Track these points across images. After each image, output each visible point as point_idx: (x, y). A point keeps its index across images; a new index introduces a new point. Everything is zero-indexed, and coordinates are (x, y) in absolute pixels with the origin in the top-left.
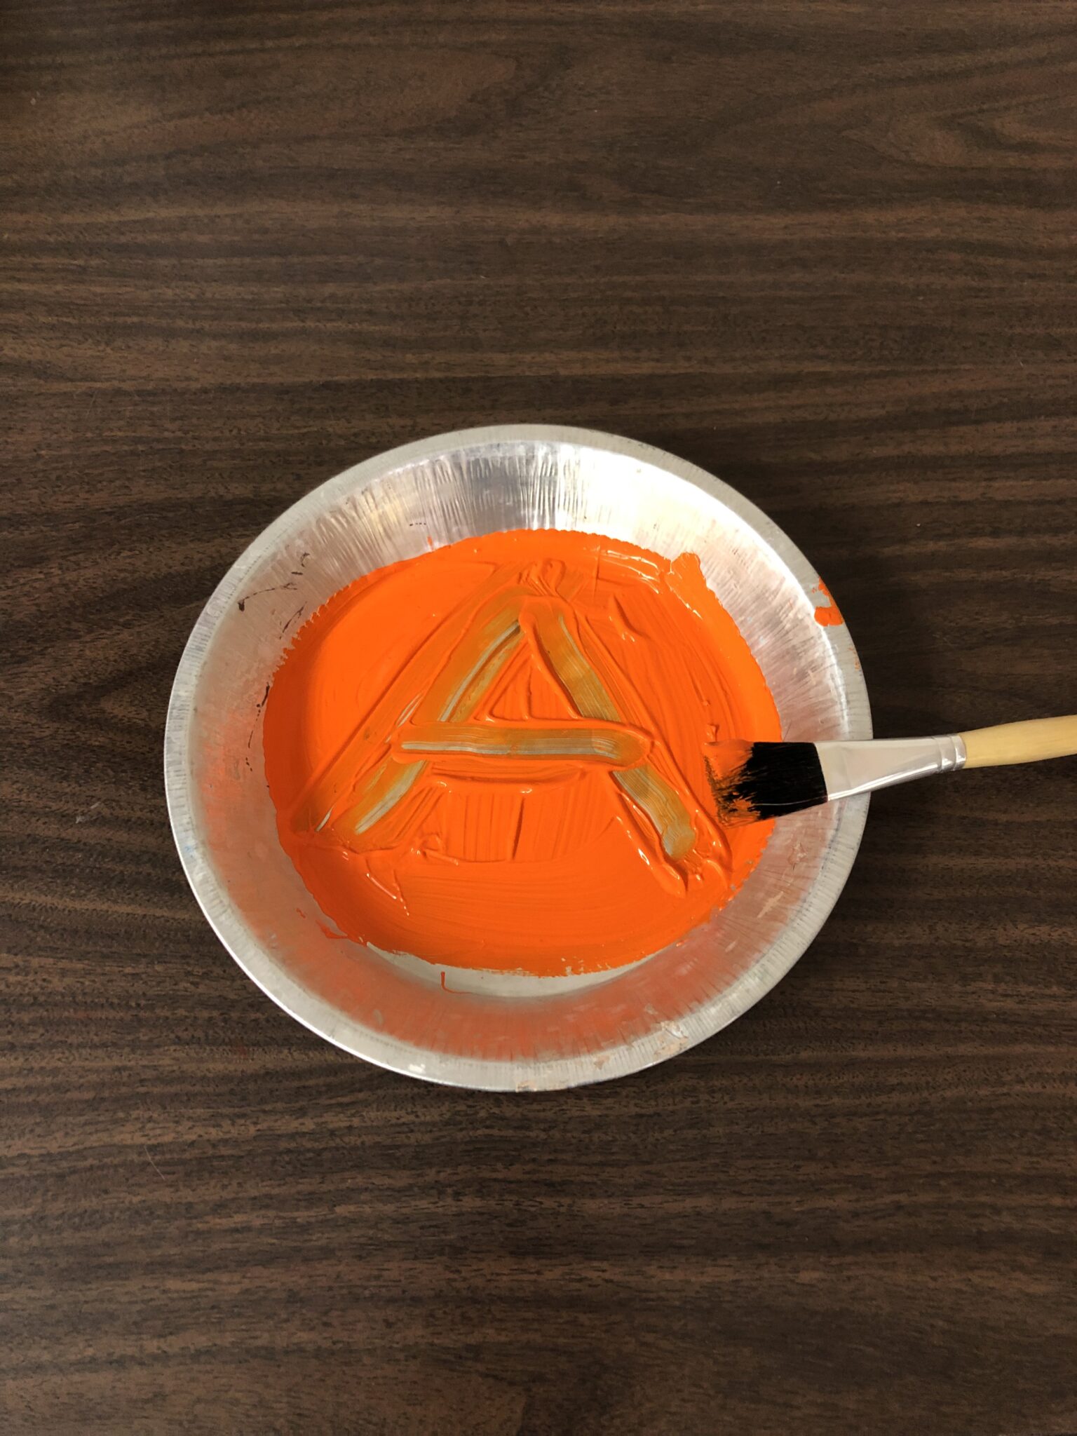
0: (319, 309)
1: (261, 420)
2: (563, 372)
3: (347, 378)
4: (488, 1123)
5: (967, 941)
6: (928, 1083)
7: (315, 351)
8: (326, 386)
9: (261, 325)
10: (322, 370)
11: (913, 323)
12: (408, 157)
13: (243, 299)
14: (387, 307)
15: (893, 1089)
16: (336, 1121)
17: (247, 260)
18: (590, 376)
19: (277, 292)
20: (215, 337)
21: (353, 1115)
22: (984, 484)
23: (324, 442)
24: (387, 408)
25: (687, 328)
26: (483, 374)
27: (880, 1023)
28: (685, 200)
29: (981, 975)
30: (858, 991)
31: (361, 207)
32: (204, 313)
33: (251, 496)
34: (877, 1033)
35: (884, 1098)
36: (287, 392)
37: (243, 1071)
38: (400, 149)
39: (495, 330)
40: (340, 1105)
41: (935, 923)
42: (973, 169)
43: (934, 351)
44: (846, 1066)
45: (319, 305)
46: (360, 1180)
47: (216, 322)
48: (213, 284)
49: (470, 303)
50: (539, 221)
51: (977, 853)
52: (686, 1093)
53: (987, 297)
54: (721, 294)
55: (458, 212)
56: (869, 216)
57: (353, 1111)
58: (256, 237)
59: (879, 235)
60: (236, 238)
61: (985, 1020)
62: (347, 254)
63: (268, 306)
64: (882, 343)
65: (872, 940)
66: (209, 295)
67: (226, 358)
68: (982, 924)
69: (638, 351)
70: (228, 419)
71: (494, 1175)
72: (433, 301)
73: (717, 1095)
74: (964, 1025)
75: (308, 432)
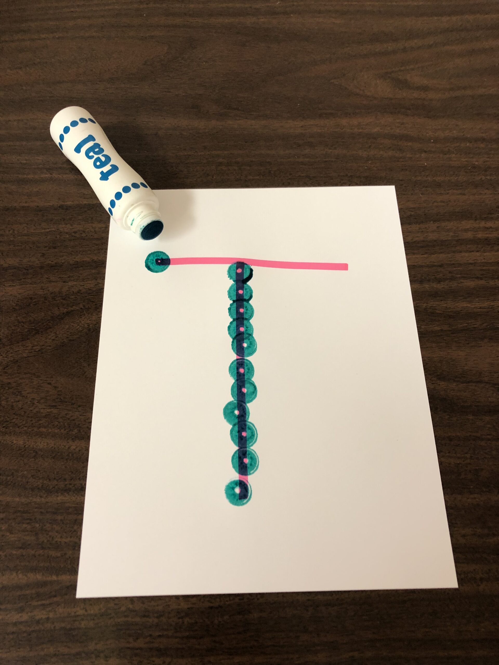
3: (72, 203)
4: (126, 614)
8: (61, 207)
16: (40, 615)
21: (50, 611)
40: (43, 605)
46: (52, 650)
50: (176, 124)
54: (268, 160)
57: (50, 609)
59: (349, 130)
71: (128, 645)
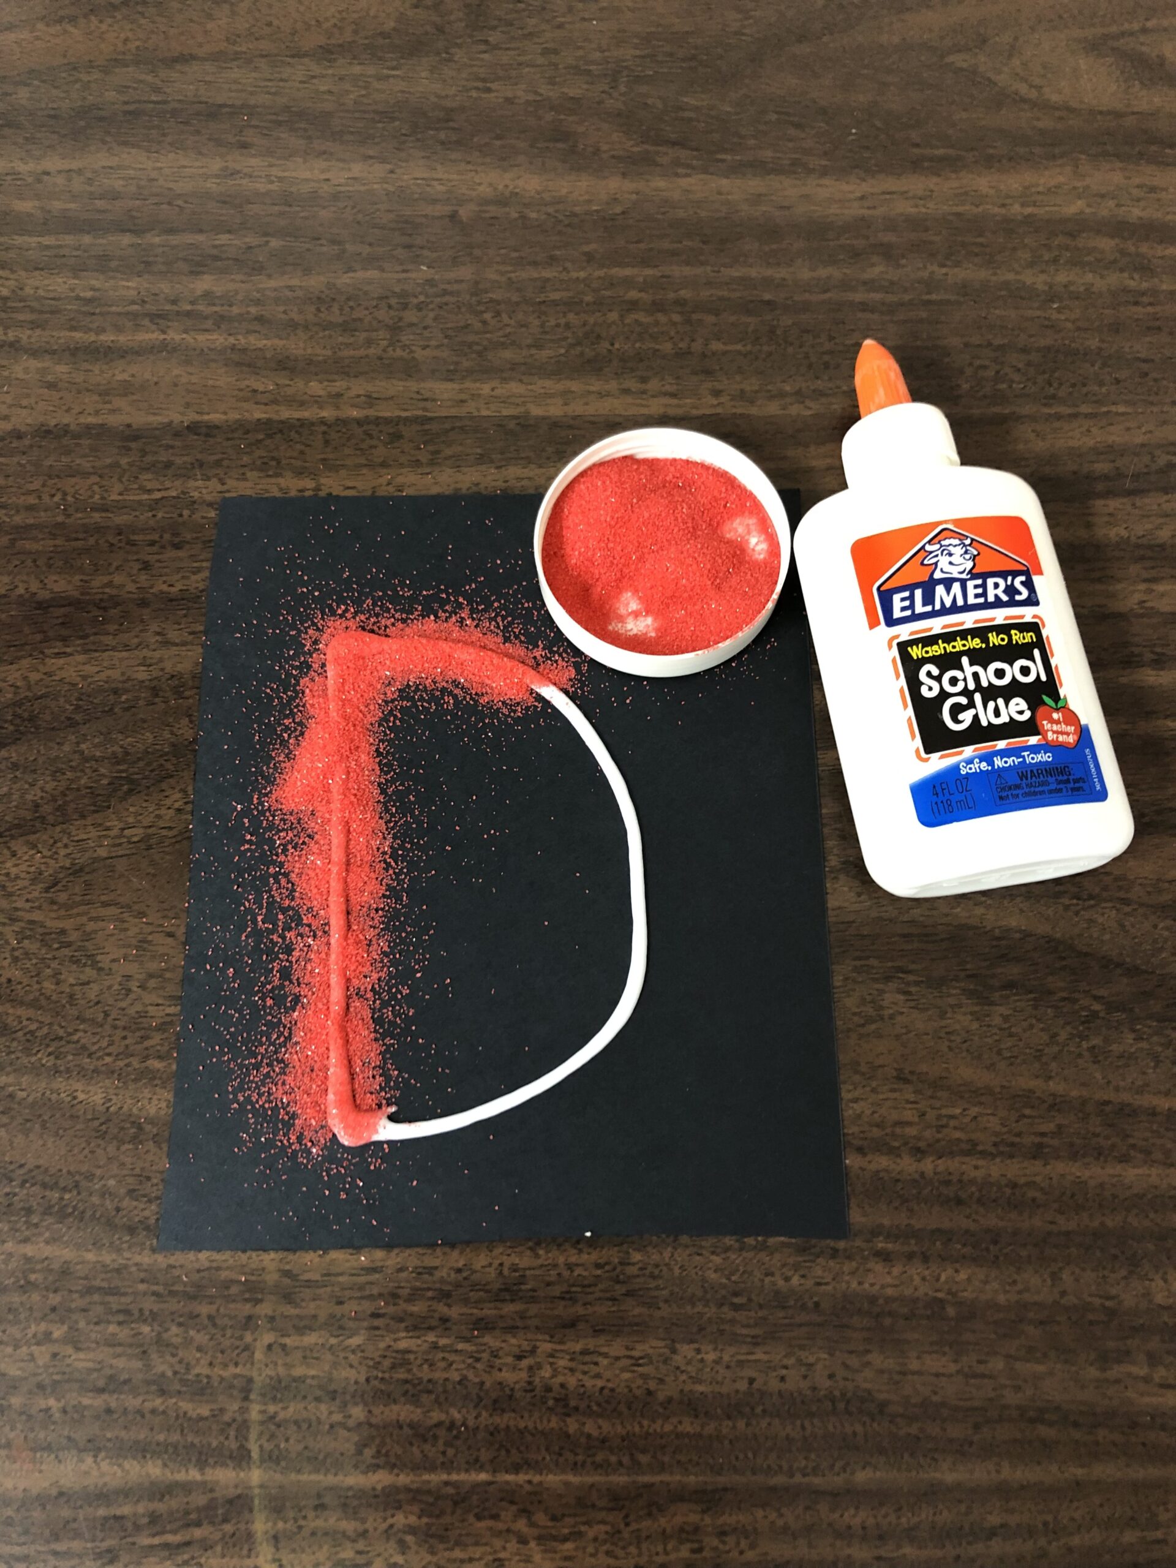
0: (188, 314)
1: (98, 479)
2: (536, 411)
5: (1109, 1298)
6: (1045, 1524)
7: (177, 376)
9: (103, 337)
10: (188, 405)
11: (1043, 343)
12: (323, 88)
13: (78, 298)
14: (285, 312)
15: (992, 1533)
17: (87, 239)
18: (575, 418)
19: (128, 288)
20: (34, 353)
22: (1142, 587)
23: (186, 513)
24: (279, 463)
25: (716, 346)
26: (420, 413)
27: (977, 1427)
28: (719, 156)
29: (1128, 1353)
30: (943, 1375)
31: (254, 162)
32: (21, 317)
33: (76, 594)
34: (971, 1444)
35: (980, 1547)
36: (136, 438)
37: (25, 1490)
38: (314, 77)
39: (438, 347)
41: (1061, 1269)
42: (1133, 113)
43: (1074, 385)
44: (925, 1494)
45: (189, 307)
47: (38, 332)
48: (37, 273)
49: (405, 306)
51: (1124, 1159)
52: (684, 1536)
53: (1151, 304)
55: (392, 172)
56: (983, 182)
58: (100, 204)
60: (72, 206)
61: (1134, 1425)
62: (229, 232)
63: (114, 309)
64: (998, 372)
65: (965, 1294)
66: (29, 291)
67: (52, 386)
68: (1131, 1273)
69: (644, 380)
70: (50, 477)
72: (351, 303)
73: (731, 1540)
74: (1102, 1433)
75: (163, 498)
